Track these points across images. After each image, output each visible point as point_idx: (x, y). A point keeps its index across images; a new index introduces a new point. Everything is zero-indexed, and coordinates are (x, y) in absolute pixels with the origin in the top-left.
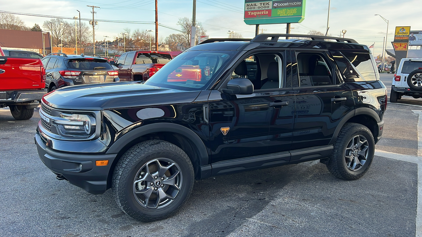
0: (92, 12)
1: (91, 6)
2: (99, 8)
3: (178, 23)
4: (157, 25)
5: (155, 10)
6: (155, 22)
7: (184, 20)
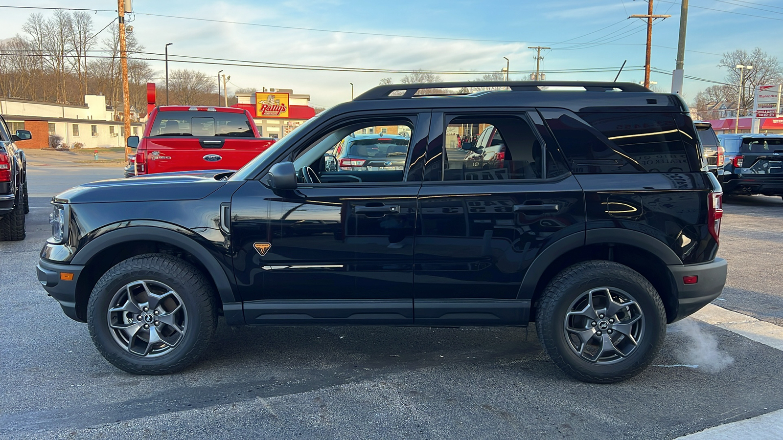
0: (537, 58)
1: (535, 47)
2: (550, 48)
3: (721, 62)
4: (648, 72)
5: (646, 43)
6: (645, 65)
7: (735, 56)
